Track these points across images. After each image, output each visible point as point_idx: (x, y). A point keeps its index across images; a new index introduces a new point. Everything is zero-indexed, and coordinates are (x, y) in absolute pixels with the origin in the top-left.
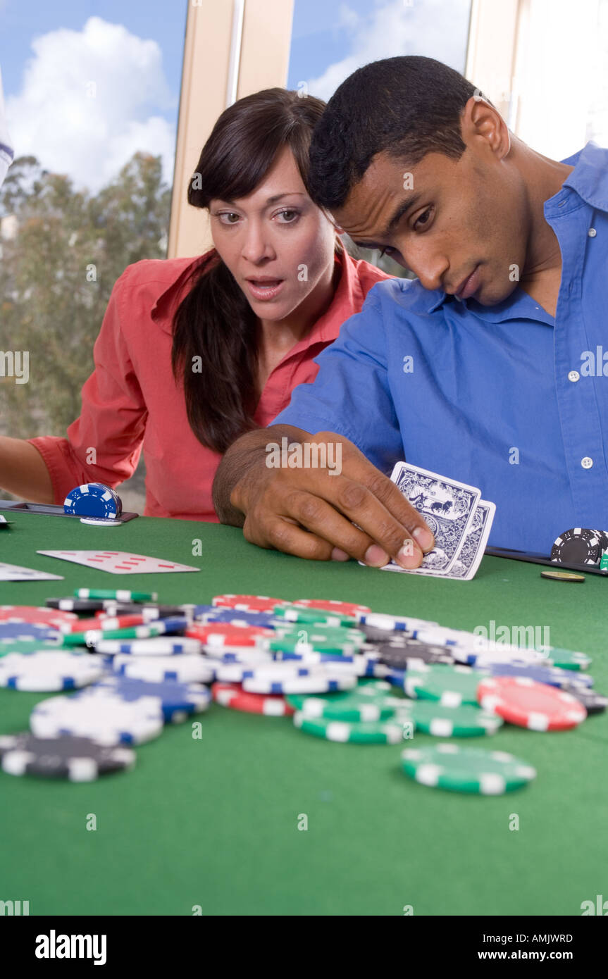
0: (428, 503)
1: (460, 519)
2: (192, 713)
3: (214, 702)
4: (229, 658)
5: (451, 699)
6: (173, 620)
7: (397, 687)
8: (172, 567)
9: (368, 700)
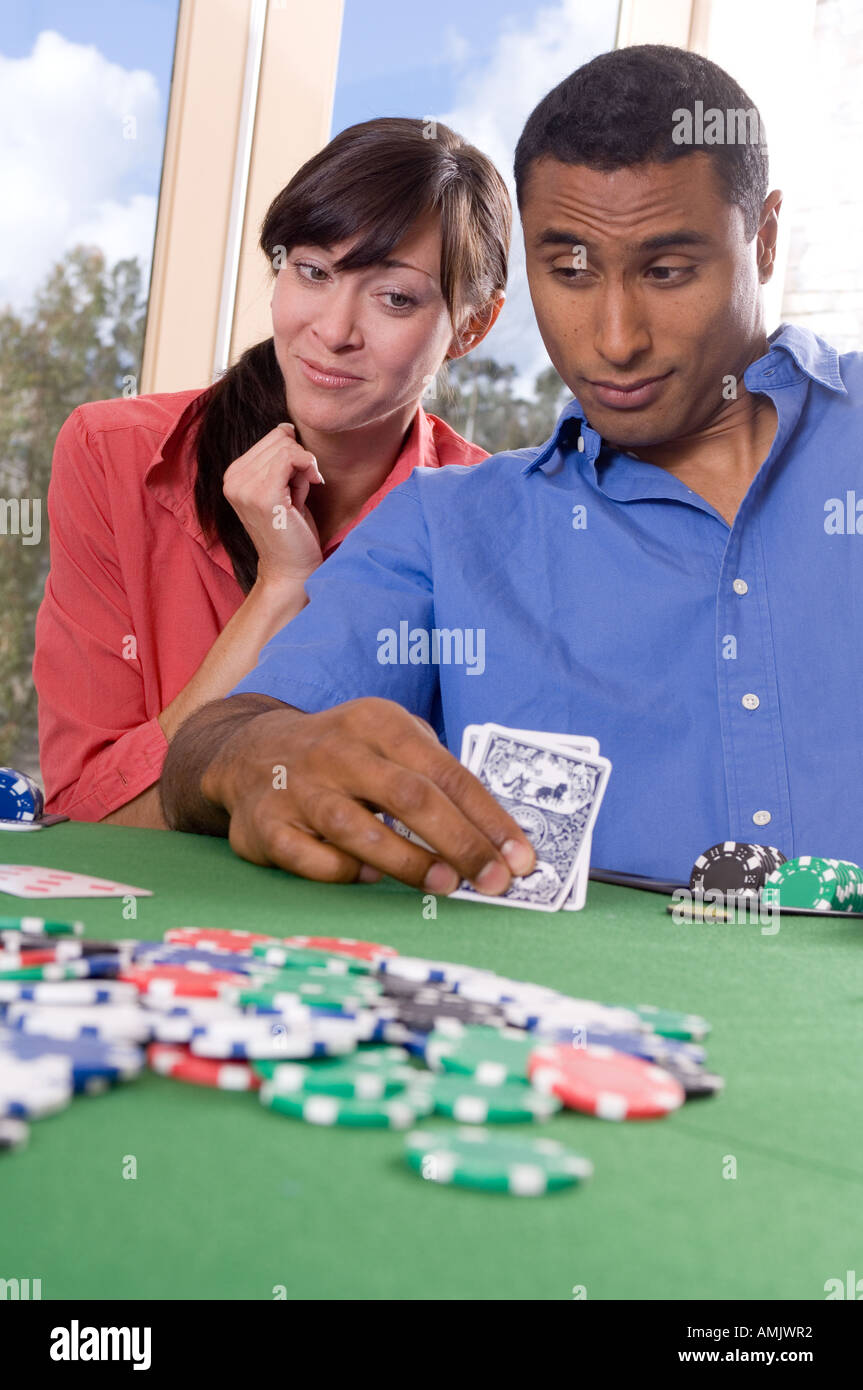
0: (531, 789)
1: (580, 812)
2: (114, 1080)
3: (148, 1068)
4: (179, 1012)
5: (491, 1074)
6: (101, 959)
7: (416, 1055)
8: (111, 889)
9: (369, 1069)
